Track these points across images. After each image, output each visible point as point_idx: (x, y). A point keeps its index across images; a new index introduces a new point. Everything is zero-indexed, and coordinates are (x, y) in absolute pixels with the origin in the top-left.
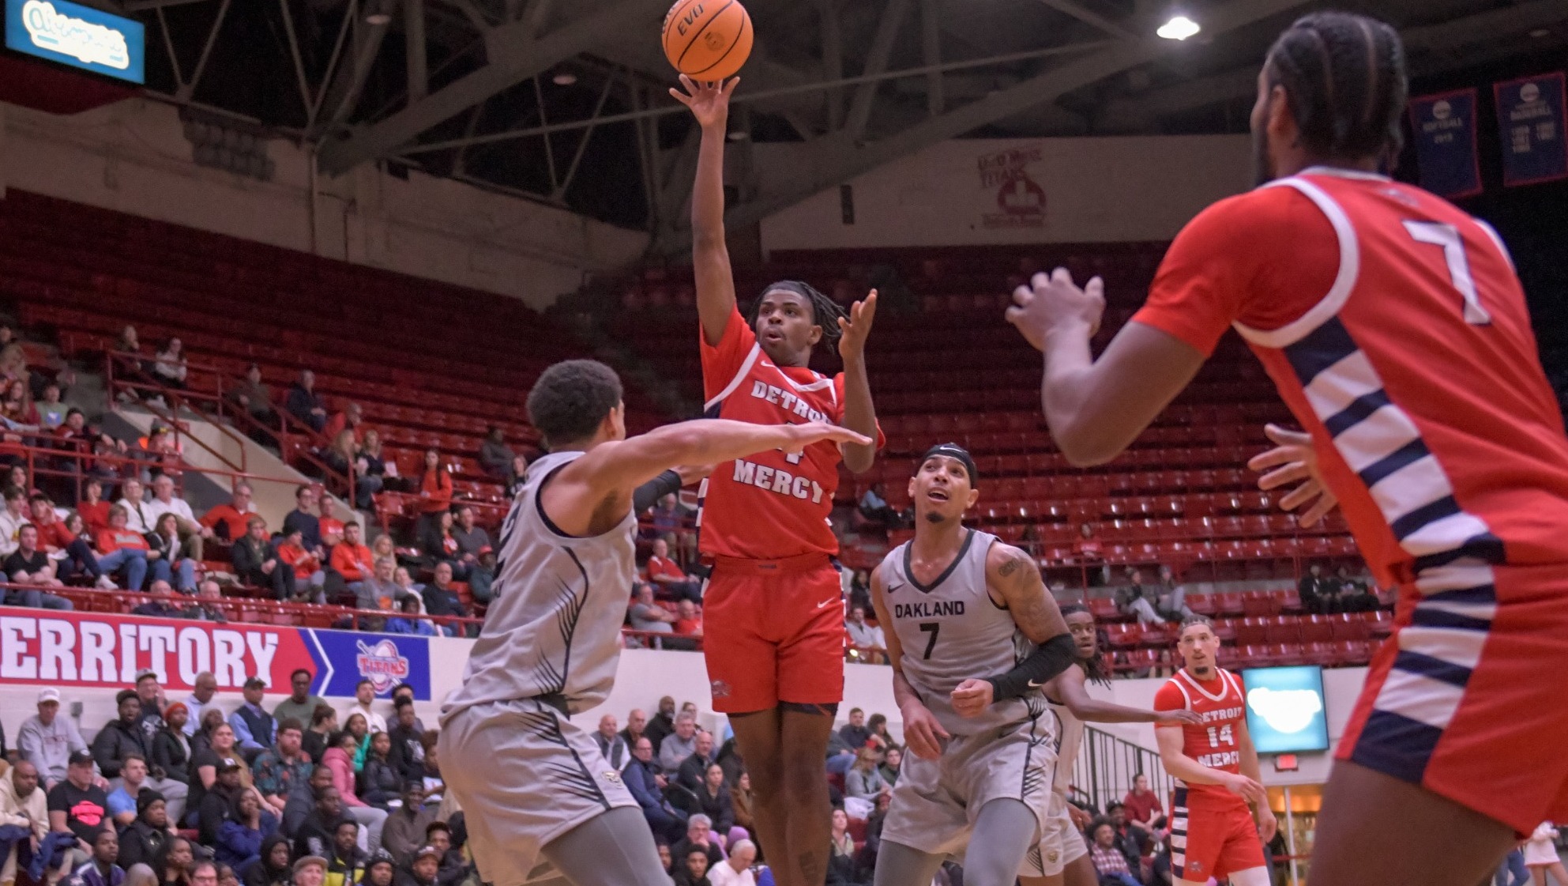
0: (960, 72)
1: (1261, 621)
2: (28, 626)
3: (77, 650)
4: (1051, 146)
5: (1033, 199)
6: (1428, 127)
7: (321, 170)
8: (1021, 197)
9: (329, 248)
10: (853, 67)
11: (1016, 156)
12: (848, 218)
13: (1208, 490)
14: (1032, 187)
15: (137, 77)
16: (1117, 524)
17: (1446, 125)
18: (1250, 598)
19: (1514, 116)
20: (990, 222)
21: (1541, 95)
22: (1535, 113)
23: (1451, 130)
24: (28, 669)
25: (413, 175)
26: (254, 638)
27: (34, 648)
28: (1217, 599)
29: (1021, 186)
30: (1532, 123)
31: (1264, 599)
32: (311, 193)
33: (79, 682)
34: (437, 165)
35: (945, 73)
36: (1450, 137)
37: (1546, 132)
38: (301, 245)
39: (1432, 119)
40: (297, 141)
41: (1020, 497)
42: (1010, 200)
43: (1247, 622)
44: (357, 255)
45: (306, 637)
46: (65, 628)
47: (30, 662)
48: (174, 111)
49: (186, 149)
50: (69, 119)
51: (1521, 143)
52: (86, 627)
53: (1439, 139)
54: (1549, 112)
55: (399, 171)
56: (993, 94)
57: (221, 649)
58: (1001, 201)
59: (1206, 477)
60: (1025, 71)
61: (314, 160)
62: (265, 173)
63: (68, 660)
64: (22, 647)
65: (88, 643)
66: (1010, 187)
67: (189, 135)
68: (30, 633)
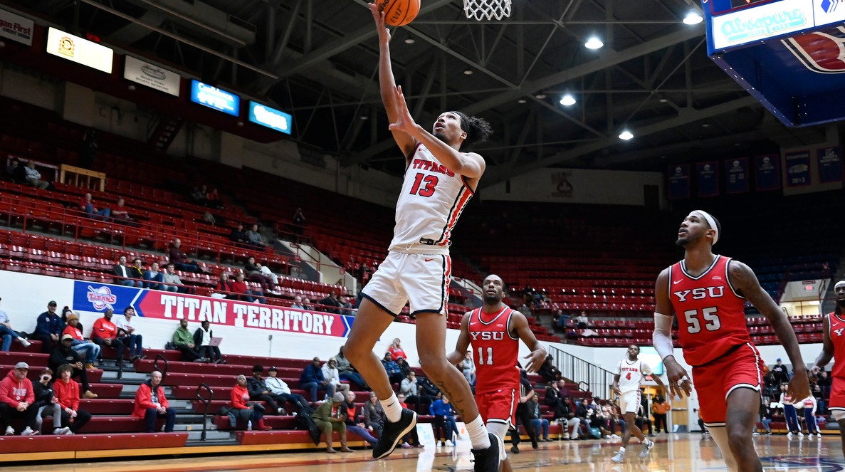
0: (547, 146)
1: (641, 331)
2: (256, 309)
3: (271, 318)
4: (575, 171)
5: (568, 188)
6: (703, 173)
7: (341, 166)
8: (565, 187)
9: (342, 191)
10: (513, 142)
11: (564, 174)
12: (508, 191)
13: (624, 287)
14: (569, 184)
15: (288, 132)
16: (595, 296)
17: (708, 172)
18: (638, 323)
19: (731, 171)
20: (554, 195)
21: (740, 165)
22: (738, 170)
23: (710, 174)
24: (256, 323)
25: (370, 169)
26: (326, 317)
27: (258, 316)
28: (627, 323)
29: (565, 184)
30: (737, 173)
31: (642, 324)
32: (337, 173)
33: (271, 329)
34: (377, 166)
35: (544, 146)
36: (709, 176)
37: (741, 176)
38: (333, 189)
39: (704, 170)
40: (334, 156)
41: (563, 286)
42: (561, 188)
43: (637, 331)
44: (351, 194)
45: (342, 317)
46: (268, 310)
47: (256, 321)
48: (295, 144)
49: (298, 156)
50: (264, 145)
51: (733, 180)
52: (274, 310)
53: (706, 177)
54: (742, 170)
55: (365, 168)
56: (558, 153)
57: (315, 320)
58: (558, 188)
59: (624, 282)
60: (570, 147)
61: (339, 162)
62: (323, 165)
63: (268, 321)
64: (254, 316)
65: (275, 316)
66: (561, 184)
67: (300, 152)
68: (257, 312)
